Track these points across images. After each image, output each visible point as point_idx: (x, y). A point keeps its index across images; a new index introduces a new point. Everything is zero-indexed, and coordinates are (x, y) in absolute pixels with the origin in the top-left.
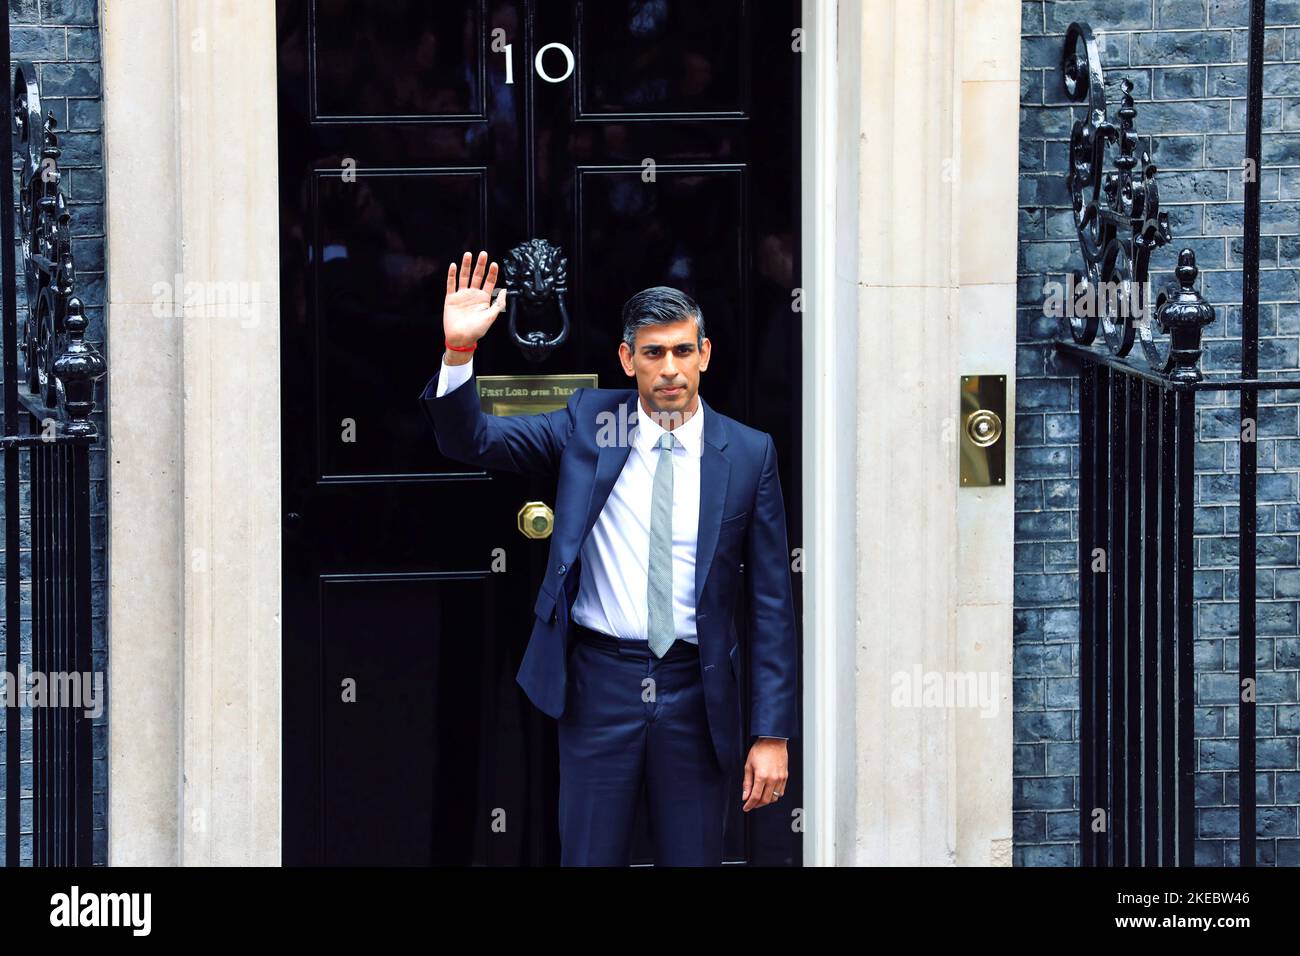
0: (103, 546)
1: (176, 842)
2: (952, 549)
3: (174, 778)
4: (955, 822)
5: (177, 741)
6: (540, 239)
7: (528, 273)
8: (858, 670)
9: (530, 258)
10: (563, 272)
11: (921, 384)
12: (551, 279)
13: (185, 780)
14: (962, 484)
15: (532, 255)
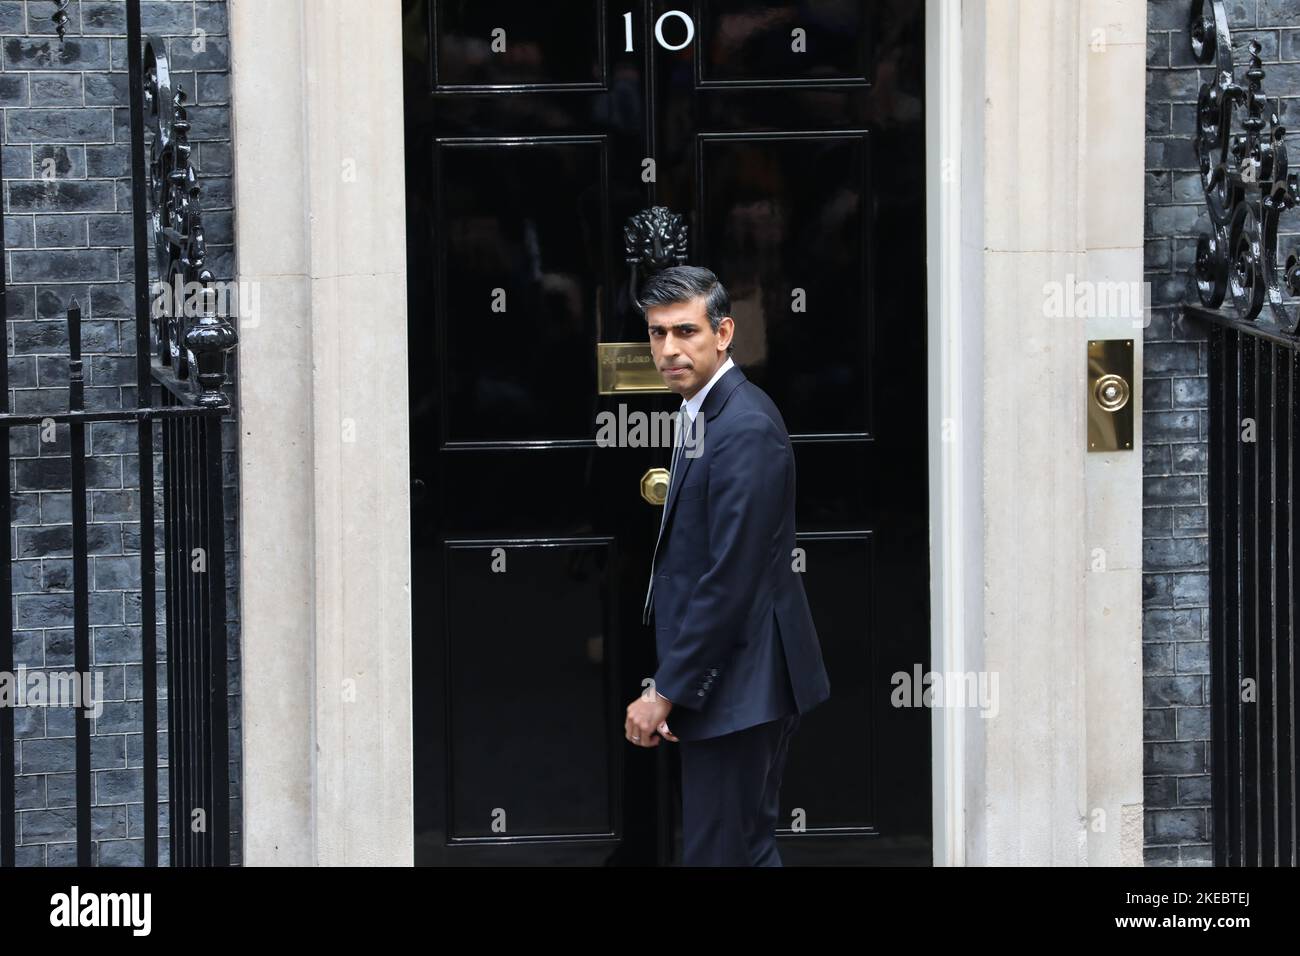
0: (235, 517)
1: (310, 809)
2: (1081, 513)
3: (307, 746)
4: (1085, 787)
5: (309, 710)
6: (661, 206)
7: (648, 241)
8: (986, 636)
9: (650, 226)
10: (683, 240)
11: (1048, 349)
12: (671, 247)
13: (318, 748)
14: (1090, 449)
15: (652, 223)
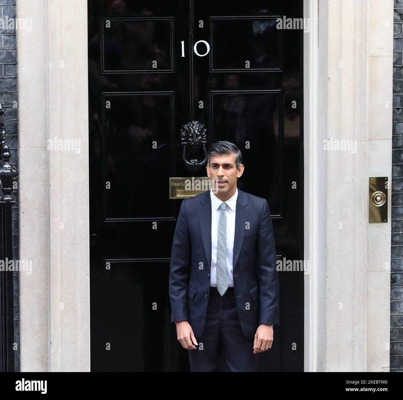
1: (48, 368)
2: (366, 248)
3: (47, 341)
4: (366, 360)
5: (48, 327)
6: (196, 121)
7: (191, 135)
8: (327, 299)
9: (192, 129)
10: (205, 135)
11: (353, 181)
12: (200, 138)
13: (51, 343)
14: (370, 222)
15: (192, 127)
